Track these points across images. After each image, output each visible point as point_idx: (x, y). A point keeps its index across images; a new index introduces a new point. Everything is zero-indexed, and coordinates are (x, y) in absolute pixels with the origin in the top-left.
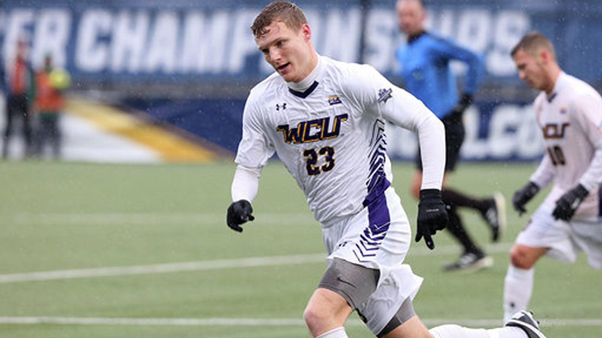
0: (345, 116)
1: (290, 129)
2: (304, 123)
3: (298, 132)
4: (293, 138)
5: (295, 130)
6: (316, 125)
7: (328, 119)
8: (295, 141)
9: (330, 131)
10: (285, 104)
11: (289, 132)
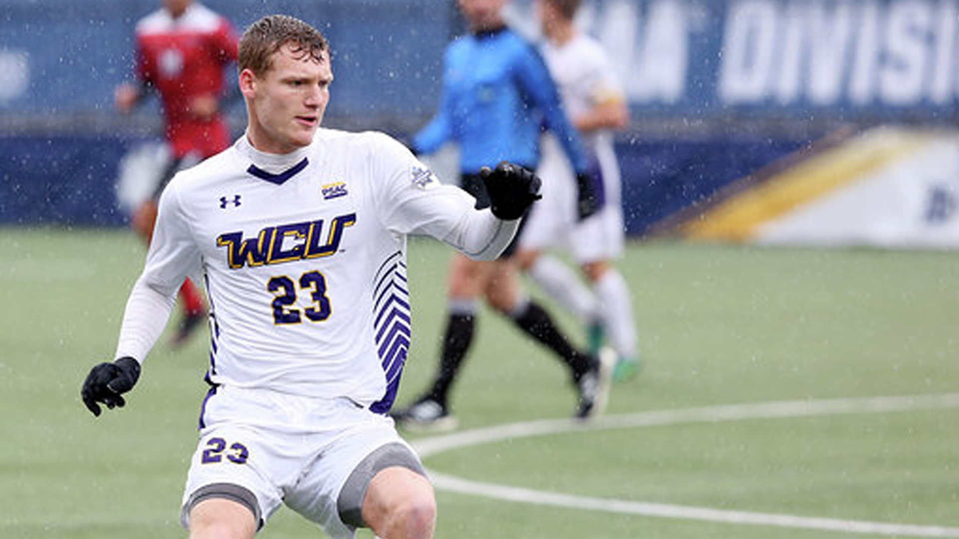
0: (352, 218)
1: (244, 238)
2: (272, 229)
3: (260, 246)
4: (250, 256)
5: (252, 243)
6: (296, 232)
7: (319, 224)
8: (251, 262)
9: (322, 243)
10: (238, 197)
11: (241, 245)
